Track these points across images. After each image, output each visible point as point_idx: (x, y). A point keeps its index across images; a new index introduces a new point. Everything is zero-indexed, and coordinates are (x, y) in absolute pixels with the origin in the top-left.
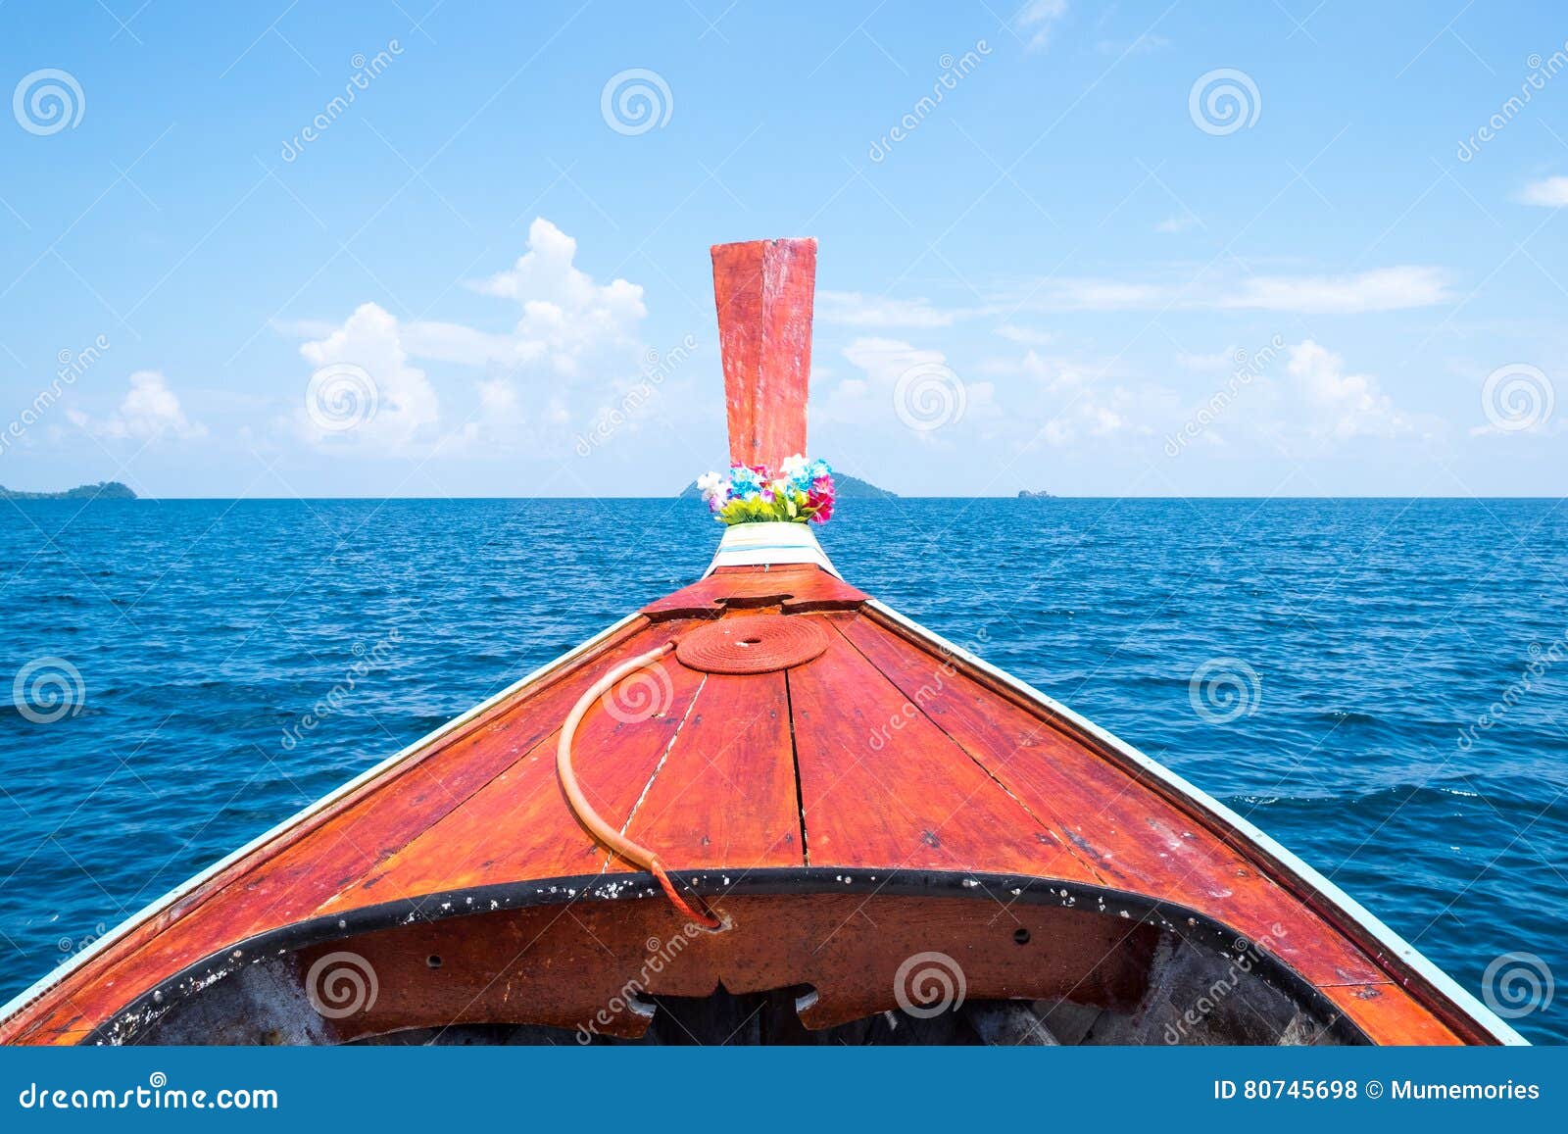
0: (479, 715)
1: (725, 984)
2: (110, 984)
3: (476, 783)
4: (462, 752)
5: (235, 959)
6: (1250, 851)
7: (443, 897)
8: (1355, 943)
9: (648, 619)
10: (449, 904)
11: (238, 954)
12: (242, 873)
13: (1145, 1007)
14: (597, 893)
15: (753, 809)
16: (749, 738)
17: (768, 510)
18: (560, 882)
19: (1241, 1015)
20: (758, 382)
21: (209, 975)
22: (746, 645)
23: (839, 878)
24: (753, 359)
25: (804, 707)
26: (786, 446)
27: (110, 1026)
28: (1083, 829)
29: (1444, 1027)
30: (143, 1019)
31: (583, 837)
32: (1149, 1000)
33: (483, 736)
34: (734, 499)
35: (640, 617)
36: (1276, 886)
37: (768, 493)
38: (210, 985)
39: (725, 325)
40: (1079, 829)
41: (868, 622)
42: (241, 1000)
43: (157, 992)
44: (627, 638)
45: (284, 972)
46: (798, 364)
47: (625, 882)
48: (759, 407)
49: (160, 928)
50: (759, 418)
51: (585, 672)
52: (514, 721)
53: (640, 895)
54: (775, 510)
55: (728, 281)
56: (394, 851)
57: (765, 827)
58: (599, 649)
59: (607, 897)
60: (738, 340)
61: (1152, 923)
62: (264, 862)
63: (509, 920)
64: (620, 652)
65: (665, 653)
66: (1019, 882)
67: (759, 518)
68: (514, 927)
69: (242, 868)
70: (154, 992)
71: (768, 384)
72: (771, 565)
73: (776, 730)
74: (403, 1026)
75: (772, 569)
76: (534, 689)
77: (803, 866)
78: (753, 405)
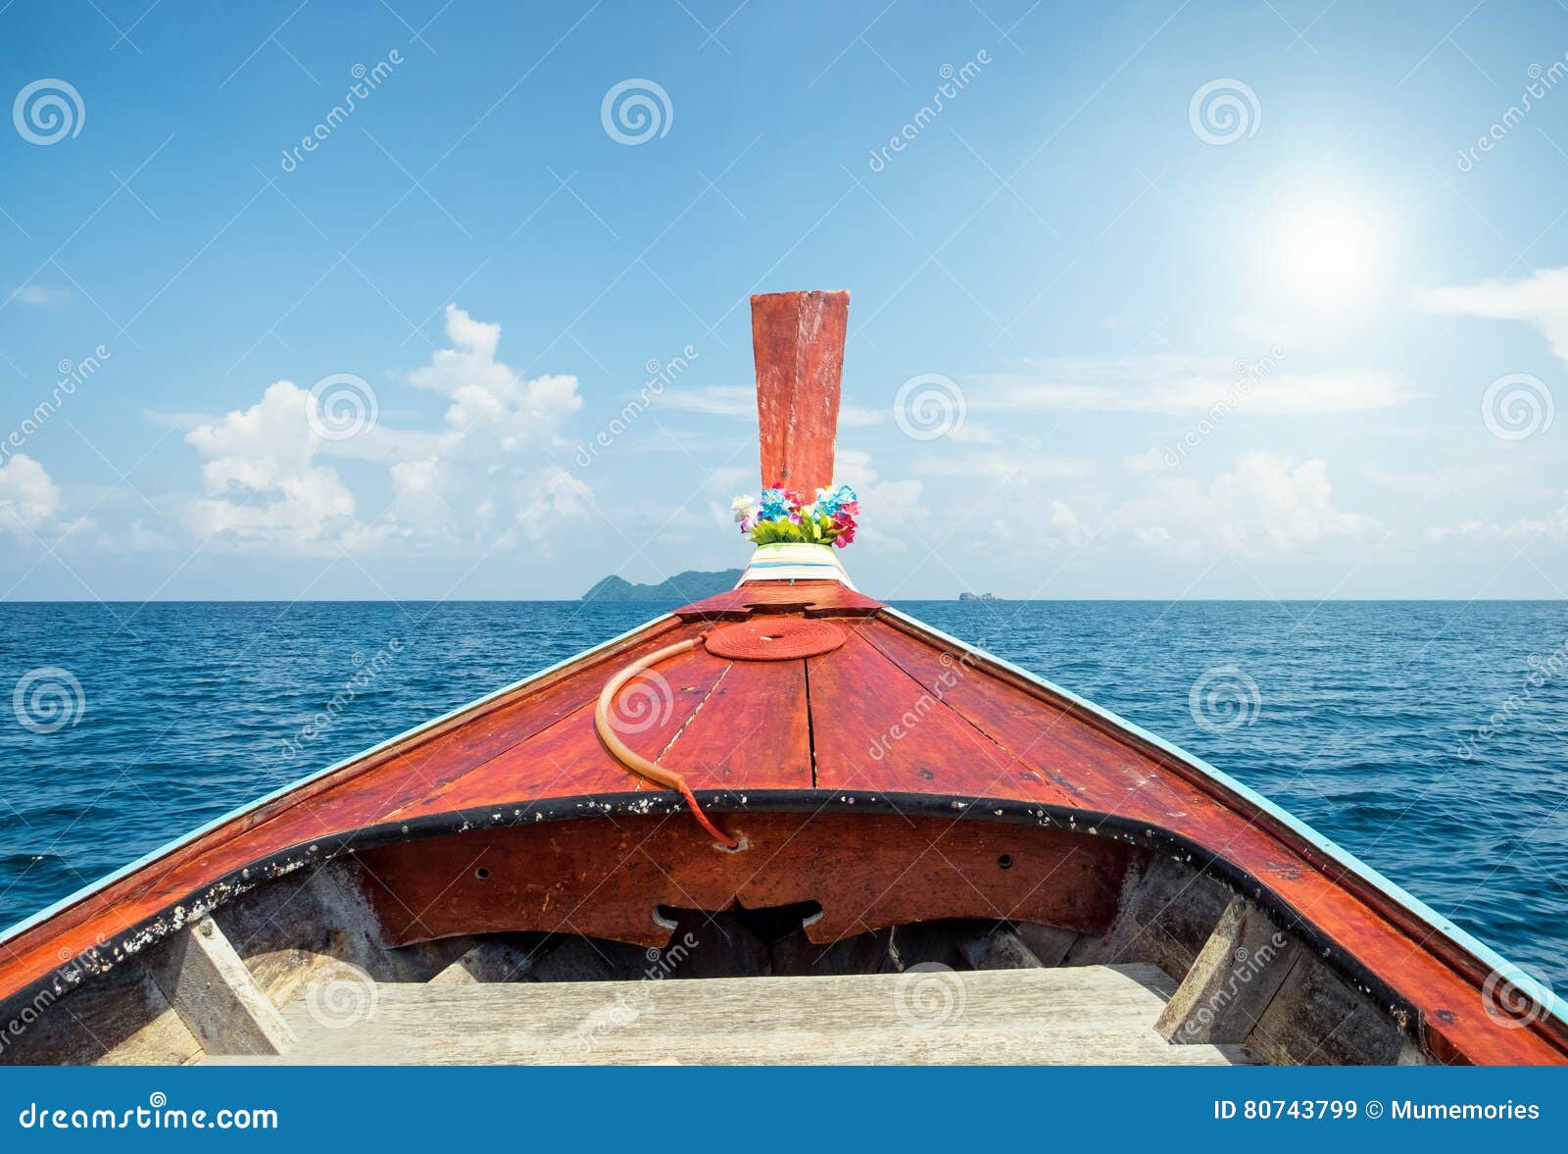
0: (524, 686)
1: (739, 899)
2: (204, 865)
3: (523, 736)
4: (511, 714)
5: (311, 852)
6: (1206, 785)
7: (495, 809)
8: (1286, 844)
9: (681, 620)
10: (499, 816)
11: (314, 848)
12: (314, 793)
13: (1114, 929)
14: (630, 808)
15: (770, 752)
16: (769, 704)
17: (795, 532)
18: (598, 799)
19: (1194, 922)
20: (791, 419)
21: (288, 863)
22: (770, 639)
23: (843, 799)
24: (786, 399)
25: (819, 684)
26: (814, 477)
27: (207, 890)
28: (1062, 770)
29: (1351, 897)
30: (233, 890)
31: (617, 769)
32: (1118, 922)
33: (527, 704)
34: (764, 520)
35: (674, 617)
36: (1226, 809)
37: (795, 517)
38: (289, 873)
39: (761, 369)
40: (1059, 771)
41: (883, 626)
42: (311, 900)
43: (246, 871)
44: (661, 634)
45: (349, 880)
46: (828, 404)
47: (655, 799)
48: (790, 441)
49: (245, 829)
50: (789, 451)
51: (621, 659)
52: (556, 694)
53: (668, 811)
54: (801, 532)
55: (765, 328)
56: (451, 780)
57: (781, 763)
58: (635, 641)
59: (638, 812)
60: (772, 380)
61: (1116, 837)
62: (332, 787)
63: (551, 837)
64: (654, 645)
65: (695, 646)
66: (1000, 804)
67: (786, 539)
68: (554, 843)
69: (315, 789)
70: (243, 870)
71: (799, 422)
72: (796, 580)
73: (793, 701)
74: (451, 932)
75: (797, 583)
76: (574, 669)
77: (811, 788)
78: (784, 440)
